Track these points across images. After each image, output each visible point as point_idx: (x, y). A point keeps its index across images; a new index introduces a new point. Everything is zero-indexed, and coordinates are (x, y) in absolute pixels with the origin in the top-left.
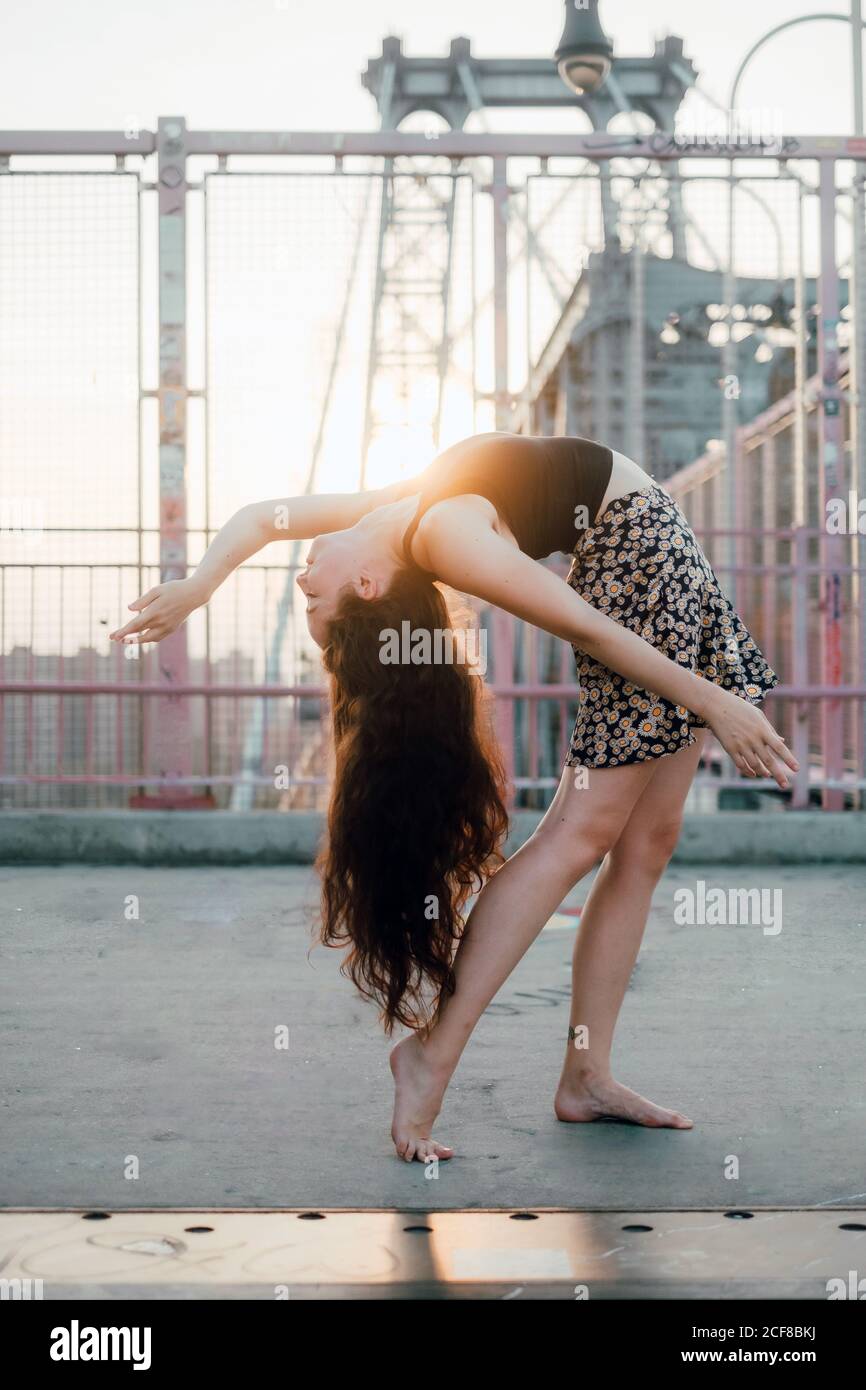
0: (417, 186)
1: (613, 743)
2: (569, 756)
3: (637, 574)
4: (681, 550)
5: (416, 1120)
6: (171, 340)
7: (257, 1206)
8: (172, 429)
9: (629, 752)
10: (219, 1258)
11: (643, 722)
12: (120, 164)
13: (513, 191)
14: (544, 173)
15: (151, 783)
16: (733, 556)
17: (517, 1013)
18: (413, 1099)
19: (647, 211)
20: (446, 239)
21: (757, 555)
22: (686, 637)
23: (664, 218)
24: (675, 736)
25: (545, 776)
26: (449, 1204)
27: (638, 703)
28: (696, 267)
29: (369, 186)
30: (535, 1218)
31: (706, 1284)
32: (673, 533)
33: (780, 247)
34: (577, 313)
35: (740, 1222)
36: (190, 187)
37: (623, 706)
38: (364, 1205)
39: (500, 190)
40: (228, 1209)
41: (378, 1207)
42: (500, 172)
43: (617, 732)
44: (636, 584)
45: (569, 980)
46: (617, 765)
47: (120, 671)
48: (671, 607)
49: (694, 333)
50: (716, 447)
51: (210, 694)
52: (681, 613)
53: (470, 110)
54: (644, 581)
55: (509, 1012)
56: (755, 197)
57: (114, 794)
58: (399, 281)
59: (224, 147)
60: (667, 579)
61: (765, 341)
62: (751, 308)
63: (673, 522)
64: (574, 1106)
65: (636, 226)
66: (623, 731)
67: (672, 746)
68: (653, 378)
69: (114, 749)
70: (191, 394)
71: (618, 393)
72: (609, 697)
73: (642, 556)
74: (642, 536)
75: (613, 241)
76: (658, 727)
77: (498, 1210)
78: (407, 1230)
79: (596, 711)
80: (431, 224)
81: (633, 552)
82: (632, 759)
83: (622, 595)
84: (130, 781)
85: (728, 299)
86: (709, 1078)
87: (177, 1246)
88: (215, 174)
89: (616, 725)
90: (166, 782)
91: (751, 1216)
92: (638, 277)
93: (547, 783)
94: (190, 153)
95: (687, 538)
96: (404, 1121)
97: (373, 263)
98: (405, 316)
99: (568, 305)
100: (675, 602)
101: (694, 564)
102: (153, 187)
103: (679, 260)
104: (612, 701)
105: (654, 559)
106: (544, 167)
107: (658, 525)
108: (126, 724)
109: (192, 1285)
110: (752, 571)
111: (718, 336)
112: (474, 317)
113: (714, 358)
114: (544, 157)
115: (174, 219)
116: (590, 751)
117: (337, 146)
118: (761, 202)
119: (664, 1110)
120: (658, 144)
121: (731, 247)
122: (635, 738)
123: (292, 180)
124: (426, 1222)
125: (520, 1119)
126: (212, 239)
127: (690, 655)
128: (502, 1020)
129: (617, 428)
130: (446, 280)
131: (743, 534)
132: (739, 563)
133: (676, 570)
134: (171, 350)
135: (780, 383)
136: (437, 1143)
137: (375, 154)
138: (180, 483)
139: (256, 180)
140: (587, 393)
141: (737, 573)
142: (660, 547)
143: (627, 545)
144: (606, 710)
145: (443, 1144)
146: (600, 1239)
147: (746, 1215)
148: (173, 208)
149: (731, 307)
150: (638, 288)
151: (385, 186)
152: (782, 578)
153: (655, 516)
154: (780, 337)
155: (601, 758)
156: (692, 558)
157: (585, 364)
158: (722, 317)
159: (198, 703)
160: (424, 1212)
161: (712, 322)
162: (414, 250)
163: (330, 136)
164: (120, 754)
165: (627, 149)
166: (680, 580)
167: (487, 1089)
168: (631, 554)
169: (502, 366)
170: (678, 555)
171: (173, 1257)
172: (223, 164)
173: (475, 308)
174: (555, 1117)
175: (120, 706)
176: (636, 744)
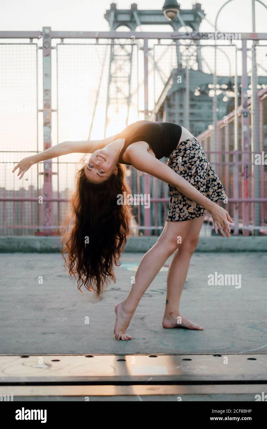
0: (121, 48)
1: (181, 214)
2: (167, 218)
3: (188, 164)
4: (201, 157)
5: (122, 328)
6: (47, 94)
7: (73, 354)
8: (47, 121)
9: (185, 217)
10: (62, 369)
11: (190, 208)
12: (31, 41)
13: (150, 49)
14: (159, 44)
15: (41, 228)
16: (216, 159)
17: (151, 296)
18: (121, 321)
19: (190, 56)
20: (130, 64)
21: (223, 159)
22: (203, 183)
23: (195, 58)
24: (199, 212)
25: (160, 225)
26: (130, 353)
27: (188, 202)
28: (205, 72)
29: (107, 48)
30: (156, 357)
31: (207, 376)
32: (199, 152)
33: (230, 66)
34: (169, 87)
35: (218, 358)
36: (52, 48)
37: (184, 203)
38: (105, 353)
39: (146, 49)
40: (64, 354)
41: (110, 354)
42: (146, 43)
43: (182, 211)
44: (188, 167)
45: (166, 286)
46: (182, 221)
47: (32, 194)
48: (199, 174)
49: (204, 93)
50: (211, 127)
51: (59, 201)
52: (202, 176)
53: (137, 26)
54: (190, 166)
55: (149, 296)
56: (222, 51)
57: (30, 232)
58: (116, 77)
59: (62, 36)
60: (197, 166)
61: (226, 95)
62: (221, 85)
63: (199, 149)
64: (168, 323)
65: (187, 61)
66: (184, 211)
67: (198, 215)
68: (192, 106)
69: (30, 218)
70: (53, 111)
71: (181, 111)
72: (180, 200)
73: (190, 159)
74: (190, 153)
75: (180, 65)
76: (194, 210)
77: (145, 354)
78: (118, 360)
79: (176, 204)
80: (125, 60)
81: (187, 158)
82: (186, 219)
83: (184, 170)
84: (35, 227)
85: (214, 82)
86: (209, 315)
87: (49, 366)
88: (60, 44)
89: (182, 209)
90: (46, 228)
91: (221, 356)
92: (188, 75)
93: (160, 228)
94: (52, 38)
95: (203, 154)
96: (118, 327)
97: (108, 71)
98: (117, 88)
99: (166, 84)
100: (200, 173)
101: (205, 161)
102: (41, 48)
103: (200, 71)
104: (181, 201)
105: (194, 160)
106: (159, 42)
107: (195, 149)
108: (34, 210)
109: (54, 377)
110: (222, 164)
111: (211, 94)
112: (138, 88)
113: (211, 100)
114: (159, 39)
115: (48, 58)
116: (174, 216)
117: (97, 36)
118: (224, 53)
119: (195, 325)
120: (193, 35)
121: (215, 66)
122: (187, 213)
123: (83, 46)
124: (124, 358)
125: (152, 327)
126: (59, 64)
127: (204, 189)
128: (147, 298)
129: (181, 121)
130: (130, 77)
131: (219, 153)
132: (218, 161)
133: (200, 163)
134: (47, 97)
135: (230, 108)
136: (127, 335)
137: (108, 38)
138: (50, 138)
139: (72, 46)
140: (172, 111)
141: (217, 165)
142: (195, 156)
143: (185, 155)
144: (179, 204)
145: (129, 335)
146: (176, 363)
147: (220, 356)
148: (47, 55)
149: (216, 85)
150: (188, 79)
151: (111, 48)
152: (231, 166)
153: (194, 147)
154: (230, 94)
155: (177, 218)
156: (204, 159)
157: (171, 102)
158: (213, 88)
159: (55, 204)
160: (124, 355)
161: (210, 89)
162: (120, 68)
163: (95, 33)
164: (32, 219)
165: (184, 37)
166: (201, 166)
167: (142, 319)
168: (186, 158)
169: (146, 103)
170: (201, 159)
171: (48, 369)
172: (62, 41)
173: (138, 86)
174: (162, 327)
175: (32, 205)
176: (188, 215)
